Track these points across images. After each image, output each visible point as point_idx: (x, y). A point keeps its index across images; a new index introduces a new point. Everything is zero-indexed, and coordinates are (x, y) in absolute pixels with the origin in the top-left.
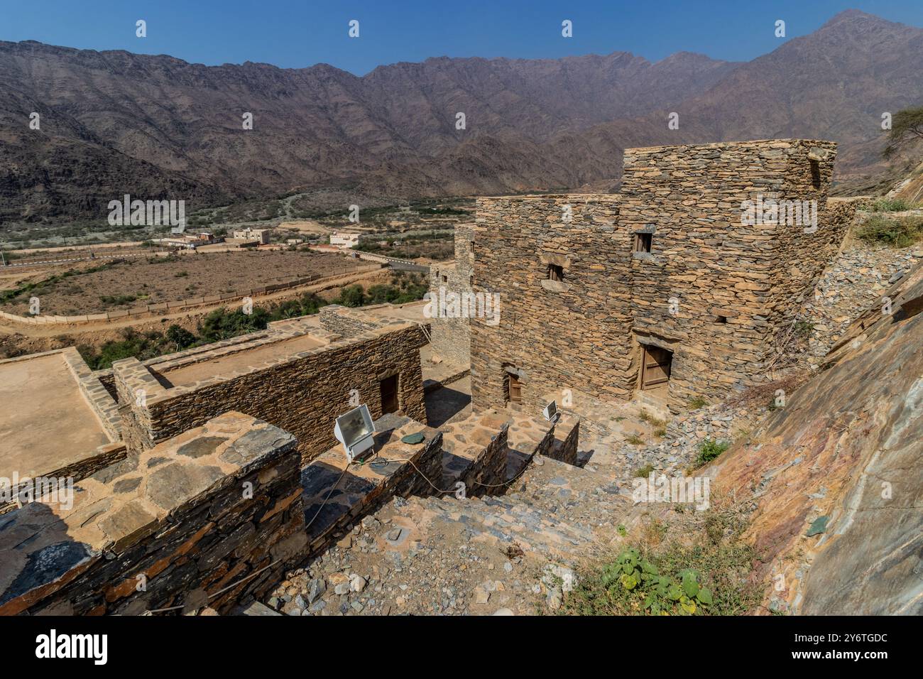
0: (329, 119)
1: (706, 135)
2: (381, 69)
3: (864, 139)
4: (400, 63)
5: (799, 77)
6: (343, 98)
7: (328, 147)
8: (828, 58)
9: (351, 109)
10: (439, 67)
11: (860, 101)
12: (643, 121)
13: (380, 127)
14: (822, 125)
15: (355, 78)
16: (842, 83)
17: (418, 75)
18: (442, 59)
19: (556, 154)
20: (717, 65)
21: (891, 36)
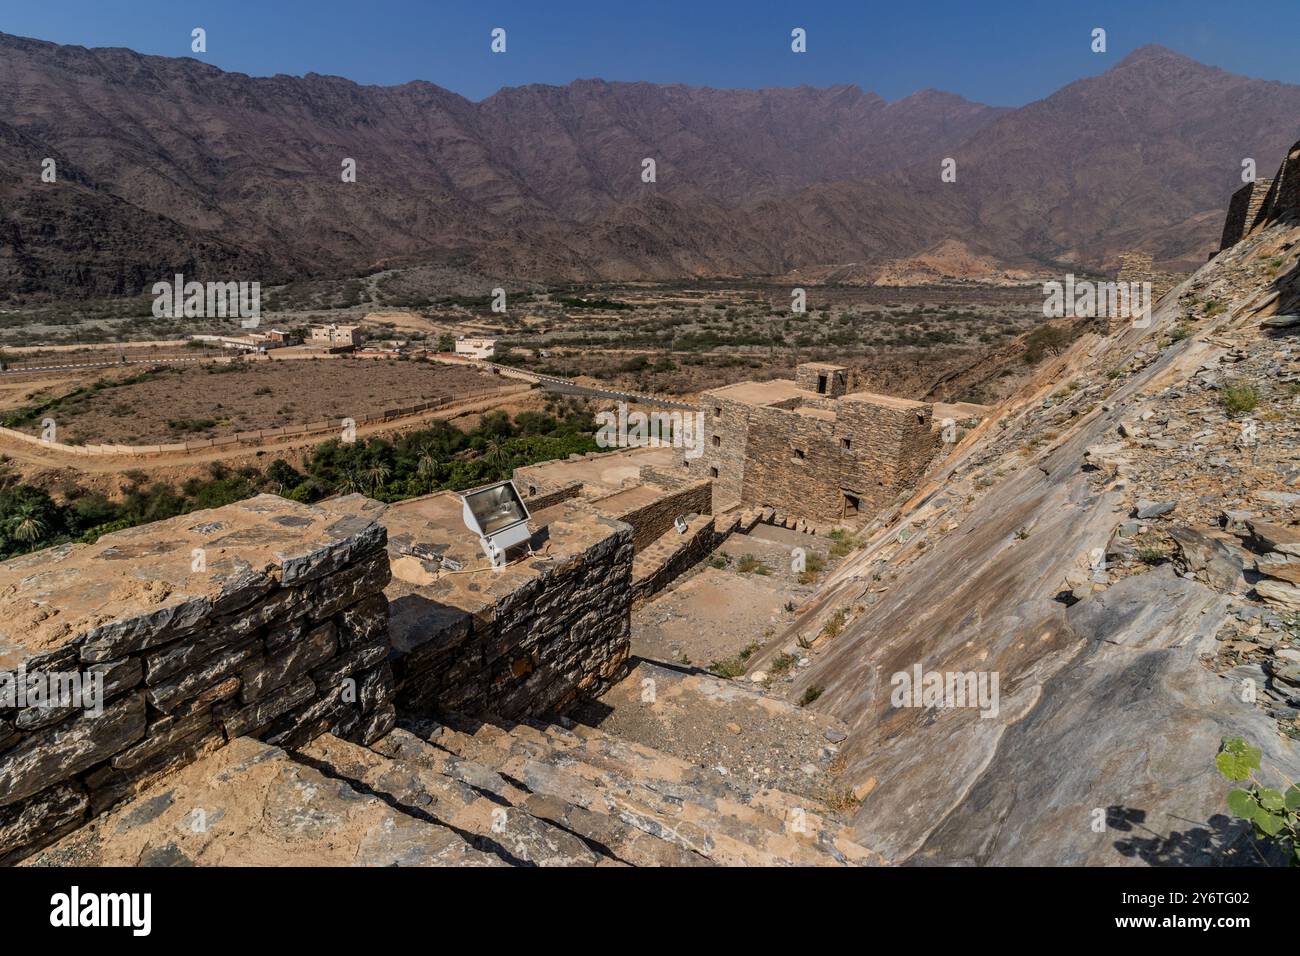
0: (430, 161)
1: (958, 207)
2: (506, 92)
3: (1166, 222)
4: (535, 85)
5: (1084, 133)
6: (450, 132)
7: (428, 202)
8: (1121, 109)
9: (462, 148)
10: (590, 94)
11: (1162, 170)
12: (874, 183)
13: (503, 177)
14: (1112, 200)
15: (469, 104)
16: (1138, 146)
17: (560, 104)
18: (595, 82)
19: (754, 225)
20: (975, 111)
21: (1204, 85)
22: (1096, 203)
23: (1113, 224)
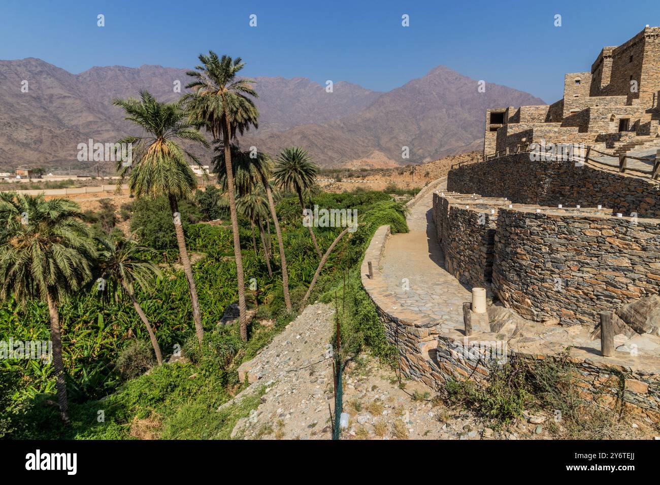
0: (44, 108)
1: (369, 138)
2: (97, 69)
3: (463, 145)
4: (116, 66)
5: (420, 104)
6: (57, 91)
7: (50, 131)
8: (434, 93)
9: (68, 101)
10: (154, 73)
11: (456, 121)
12: (326, 126)
13: (100, 119)
14: (439, 135)
15: (70, 74)
16: (444, 110)
17: (134, 78)
18: (157, 67)
20: (367, 93)
21: (466, 84)
22: (432, 136)
23: (441, 146)
